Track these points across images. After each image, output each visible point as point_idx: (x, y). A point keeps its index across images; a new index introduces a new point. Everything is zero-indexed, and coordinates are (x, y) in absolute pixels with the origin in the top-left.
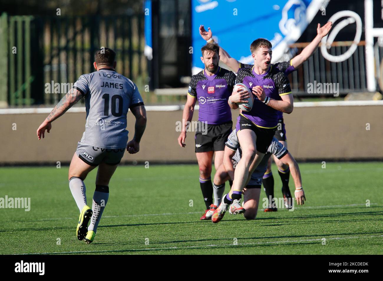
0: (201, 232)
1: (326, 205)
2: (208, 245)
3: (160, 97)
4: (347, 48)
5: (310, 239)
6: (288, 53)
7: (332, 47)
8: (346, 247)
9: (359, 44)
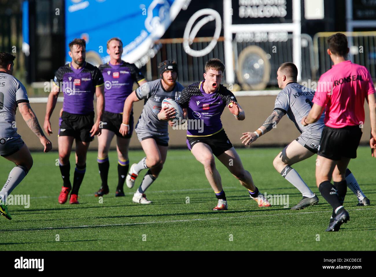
0: (74, 214)
1: (189, 188)
2: (80, 225)
3: (36, 90)
4: (208, 44)
5: (174, 220)
6: (153, 48)
7: (193, 43)
8: (207, 228)
9: (218, 40)
